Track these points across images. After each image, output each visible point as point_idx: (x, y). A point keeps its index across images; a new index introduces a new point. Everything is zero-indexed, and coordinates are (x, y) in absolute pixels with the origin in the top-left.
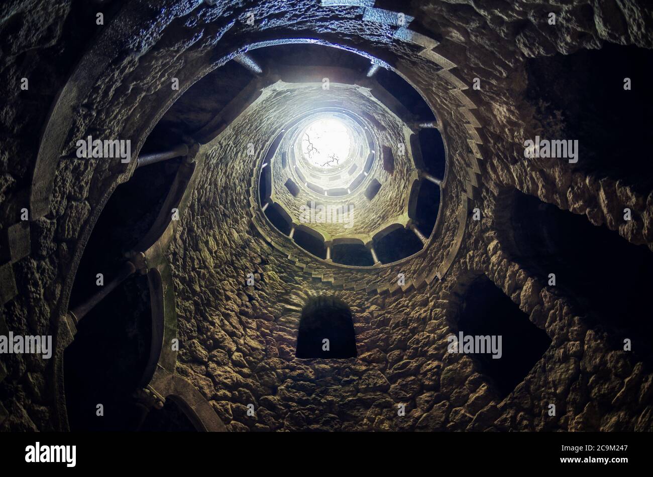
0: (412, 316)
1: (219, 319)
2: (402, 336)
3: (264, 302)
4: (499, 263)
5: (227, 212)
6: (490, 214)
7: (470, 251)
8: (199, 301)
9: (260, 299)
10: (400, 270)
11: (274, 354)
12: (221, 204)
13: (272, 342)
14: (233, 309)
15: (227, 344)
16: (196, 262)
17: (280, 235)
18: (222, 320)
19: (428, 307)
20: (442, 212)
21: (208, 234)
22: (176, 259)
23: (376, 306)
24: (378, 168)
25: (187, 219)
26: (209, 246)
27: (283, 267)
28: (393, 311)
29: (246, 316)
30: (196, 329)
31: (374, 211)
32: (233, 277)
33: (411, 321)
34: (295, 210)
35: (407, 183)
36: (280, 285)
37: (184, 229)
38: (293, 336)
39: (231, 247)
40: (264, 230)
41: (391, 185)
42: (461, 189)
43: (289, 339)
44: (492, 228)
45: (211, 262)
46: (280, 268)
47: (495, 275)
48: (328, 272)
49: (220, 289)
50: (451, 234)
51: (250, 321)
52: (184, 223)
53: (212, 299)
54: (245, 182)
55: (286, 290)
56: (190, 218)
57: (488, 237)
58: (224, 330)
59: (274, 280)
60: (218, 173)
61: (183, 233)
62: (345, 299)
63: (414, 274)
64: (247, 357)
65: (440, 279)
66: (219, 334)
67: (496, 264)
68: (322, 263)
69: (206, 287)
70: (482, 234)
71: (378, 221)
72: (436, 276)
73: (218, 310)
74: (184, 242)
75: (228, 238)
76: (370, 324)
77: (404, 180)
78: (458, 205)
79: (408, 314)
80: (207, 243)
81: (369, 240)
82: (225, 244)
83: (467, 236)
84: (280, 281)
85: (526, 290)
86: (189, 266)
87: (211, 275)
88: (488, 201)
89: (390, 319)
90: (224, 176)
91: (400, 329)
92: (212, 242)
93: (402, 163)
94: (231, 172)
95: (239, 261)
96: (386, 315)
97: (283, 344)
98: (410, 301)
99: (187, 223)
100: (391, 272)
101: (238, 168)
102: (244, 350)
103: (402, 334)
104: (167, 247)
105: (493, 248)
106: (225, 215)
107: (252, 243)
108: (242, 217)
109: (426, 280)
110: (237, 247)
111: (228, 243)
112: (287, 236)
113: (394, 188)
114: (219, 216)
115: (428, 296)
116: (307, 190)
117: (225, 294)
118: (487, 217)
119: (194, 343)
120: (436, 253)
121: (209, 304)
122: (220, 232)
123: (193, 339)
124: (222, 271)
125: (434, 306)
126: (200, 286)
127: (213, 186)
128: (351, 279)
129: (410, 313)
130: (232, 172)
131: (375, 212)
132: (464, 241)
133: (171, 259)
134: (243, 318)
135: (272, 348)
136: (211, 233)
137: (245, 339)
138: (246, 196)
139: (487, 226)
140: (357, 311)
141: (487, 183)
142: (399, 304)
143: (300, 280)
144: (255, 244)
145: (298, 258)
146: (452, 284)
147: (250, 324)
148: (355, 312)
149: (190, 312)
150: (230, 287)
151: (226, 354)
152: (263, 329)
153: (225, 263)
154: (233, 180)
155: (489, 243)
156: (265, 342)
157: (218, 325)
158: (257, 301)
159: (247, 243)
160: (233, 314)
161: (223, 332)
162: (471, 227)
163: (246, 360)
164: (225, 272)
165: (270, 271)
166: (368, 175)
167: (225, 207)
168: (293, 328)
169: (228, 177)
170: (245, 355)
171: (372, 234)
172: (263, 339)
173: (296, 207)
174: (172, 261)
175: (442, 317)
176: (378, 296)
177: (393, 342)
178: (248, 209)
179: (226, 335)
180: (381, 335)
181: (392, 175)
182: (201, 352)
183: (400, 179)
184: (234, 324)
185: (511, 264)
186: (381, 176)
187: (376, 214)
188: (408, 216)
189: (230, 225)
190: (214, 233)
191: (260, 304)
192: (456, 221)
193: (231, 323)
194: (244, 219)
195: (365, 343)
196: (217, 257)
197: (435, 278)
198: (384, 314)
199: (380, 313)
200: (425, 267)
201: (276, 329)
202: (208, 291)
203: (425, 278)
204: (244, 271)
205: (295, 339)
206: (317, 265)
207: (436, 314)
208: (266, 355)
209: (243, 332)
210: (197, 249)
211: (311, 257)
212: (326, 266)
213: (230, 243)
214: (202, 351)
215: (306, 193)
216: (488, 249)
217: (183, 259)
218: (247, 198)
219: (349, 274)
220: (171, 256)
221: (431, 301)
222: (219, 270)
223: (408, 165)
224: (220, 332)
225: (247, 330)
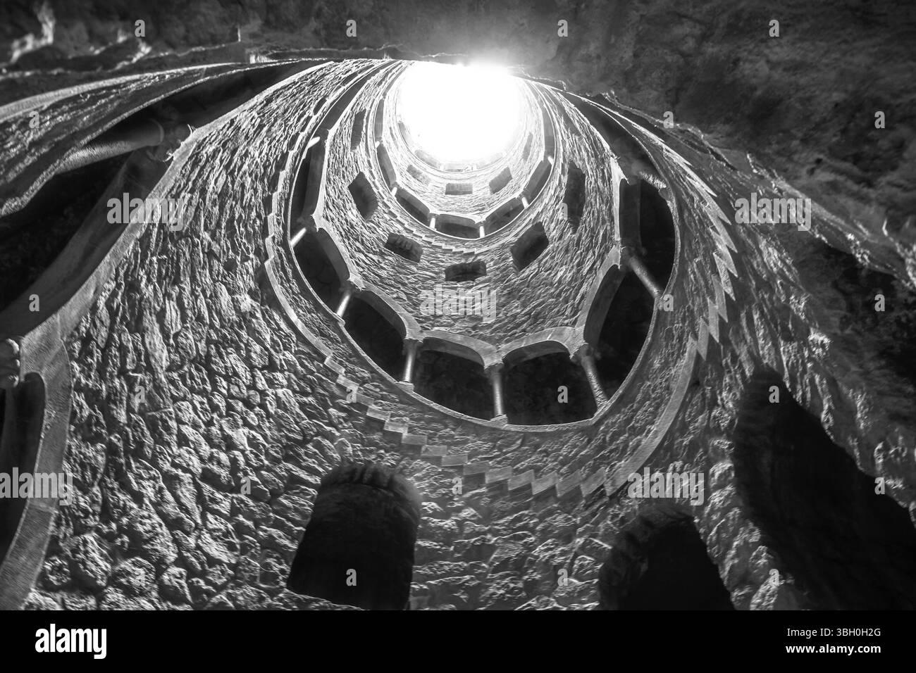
0: (536, 554)
1: (154, 488)
2: (507, 592)
3: (257, 456)
4: (725, 511)
5: (216, 248)
6: (731, 405)
7: (677, 460)
8: (120, 444)
9: (249, 448)
10: (537, 446)
11: (251, 576)
12: (206, 229)
13: (253, 551)
14: (188, 465)
15: (159, 548)
16: (131, 356)
17: (318, 307)
18: (161, 489)
19: (570, 545)
20: (646, 357)
21: (167, 295)
22: (86, 352)
23: (474, 512)
24: (552, 202)
25: (130, 264)
26: (166, 323)
27: (310, 383)
28: (505, 532)
29: (213, 486)
30: (98, 509)
31: (521, 296)
32: (203, 392)
33: (532, 563)
34: (360, 251)
35: (598, 263)
36: (297, 423)
37: (118, 286)
38: (292, 541)
39: (212, 326)
40: (288, 291)
41: (567, 251)
42: (689, 328)
43: (285, 546)
44: (728, 433)
45: (162, 357)
46: (305, 385)
47: (711, 531)
48: (401, 412)
49: (171, 418)
50: (651, 409)
51: (219, 496)
52: (122, 273)
53: (149, 440)
54: (266, 180)
55: (304, 436)
56: (136, 262)
57: (716, 449)
58: (160, 514)
59: (286, 410)
60: (213, 169)
61: (114, 294)
62: (419, 479)
63: (563, 463)
64: (194, 580)
65: (608, 495)
66: (147, 521)
67: (719, 509)
68: (392, 389)
69: (141, 413)
70: (707, 436)
71: (524, 322)
72: (602, 486)
73: (156, 465)
74: (113, 313)
75: (208, 304)
76: (452, 548)
77: (594, 253)
78: (678, 357)
79: (530, 547)
80: (161, 316)
81: (495, 361)
82: (200, 318)
83: (680, 427)
84: (297, 413)
85: (763, 596)
86: (115, 365)
87: (158, 388)
88: (731, 378)
89: (492, 548)
90: (224, 172)
91: (508, 575)
92: (172, 313)
93: (598, 217)
94: (239, 163)
95: (221, 357)
96: (489, 536)
97: (271, 557)
98: (541, 521)
99: (126, 274)
100: (522, 444)
101: (257, 154)
102: (191, 563)
103: (508, 587)
104: (75, 325)
105: (721, 476)
106: (210, 254)
107: (257, 318)
108: (245, 259)
109: (582, 487)
110: (223, 326)
111: (206, 315)
112: (331, 312)
113: (571, 261)
114: (198, 255)
115: (578, 522)
116: (395, 207)
117: (179, 430)
118: (723, 406)
119: (85, 542)
120: (615, 436)
121: (138, 454)
122: (193, 292)
123: (83, 533)
124: (182, 377)
125: (583, 549)
126: (130, 410)
127: (197, 194)
128: (440, 437)
129: (536, 547)
130: (243, 164)
131: (523, 299)
132: (670, 435)
133: (77, 352)
134: (207, 488)
135: (249, 563)
136: (175, 292)
137: (199, 537)
138: (262, 212)
139: (719, 424)
140: (435, 514)
141: (737, 344)
142: (519, 519)
143: (339, 417)
144: (262, 322)
145: (346, 367)
146: (627, 514)
147: (218, 503)
148: (430, 515)
149: (94, 471)
150: (193, 415)
151: (150, 570)
152: (241, 518)
153: (192, 362)
154: (241, 178)
155: (716, 462)
156: (238, 546)
157: (151, 501)
158: (243, 452)
159: (245, 319)
160: (186, 477)
161: (156, 519)
162: (691, 413)
163: (191, 586)
164: (189, 382)
165: (282, 387)
166: (529, 208)
167: (213, 236)
168: (296, 523)
169: (232, 173)
170: (191, 572)
171: (506, 348)
172: (236, 541)
173: (363, 243)
174: (77, 355)
175: (592, 576)
176: (483, 490)
177: (487, 599)
178: (260, 241)
179: (160, 525)
180: (467, 577)
181: (574, 232)
182: (97, 565)
183: (588, 250)
184: (184, 501)
185: (746, 526)
186: (553, 224)
187: (524, 305)
188: (582, 336)
189: (218, 276)
190: (180, 293)
191: (248, 463)
192: (668, 388)
193: (177, 499)
194: (248, 264)
195: (429, 585)
196: (178, 347)
197: (598, 489)
198: (485, 533)
199: (478, 527)
200: (587, 457)
201: (267, 520)
202: (143, 424)
203: (580, 482)
204: (229, 382)
205: (294, 547)
206: (382, 390)
207: (582, 566)
208: (232, 579)
209: (199, 521)
210: (137, 327)
211: (372, 371)
212: (399, 398)
213: (211, 316)
214: (101, 563)
215: (391, 213)
216: (711, 470)
217: (103, 351)
218: (263, 216)
219: (439, 426)
220: (77, 345)
221: (581, 535)
222: (175, 375)
223: (609, 228)
224: (150, 517)
225: (210, 516)
